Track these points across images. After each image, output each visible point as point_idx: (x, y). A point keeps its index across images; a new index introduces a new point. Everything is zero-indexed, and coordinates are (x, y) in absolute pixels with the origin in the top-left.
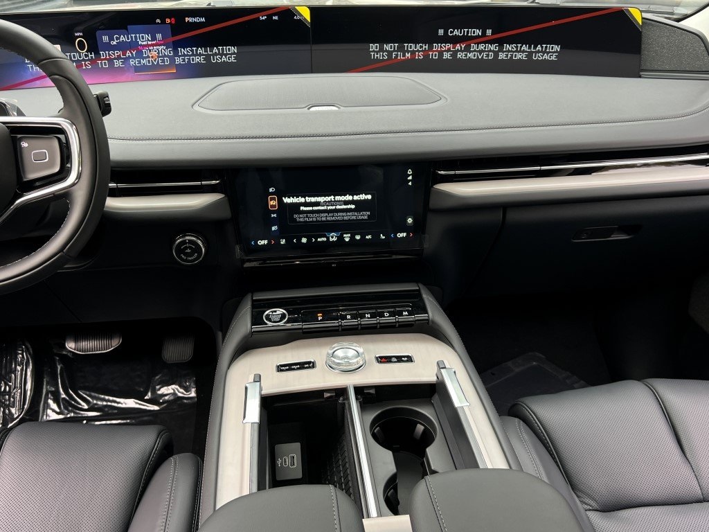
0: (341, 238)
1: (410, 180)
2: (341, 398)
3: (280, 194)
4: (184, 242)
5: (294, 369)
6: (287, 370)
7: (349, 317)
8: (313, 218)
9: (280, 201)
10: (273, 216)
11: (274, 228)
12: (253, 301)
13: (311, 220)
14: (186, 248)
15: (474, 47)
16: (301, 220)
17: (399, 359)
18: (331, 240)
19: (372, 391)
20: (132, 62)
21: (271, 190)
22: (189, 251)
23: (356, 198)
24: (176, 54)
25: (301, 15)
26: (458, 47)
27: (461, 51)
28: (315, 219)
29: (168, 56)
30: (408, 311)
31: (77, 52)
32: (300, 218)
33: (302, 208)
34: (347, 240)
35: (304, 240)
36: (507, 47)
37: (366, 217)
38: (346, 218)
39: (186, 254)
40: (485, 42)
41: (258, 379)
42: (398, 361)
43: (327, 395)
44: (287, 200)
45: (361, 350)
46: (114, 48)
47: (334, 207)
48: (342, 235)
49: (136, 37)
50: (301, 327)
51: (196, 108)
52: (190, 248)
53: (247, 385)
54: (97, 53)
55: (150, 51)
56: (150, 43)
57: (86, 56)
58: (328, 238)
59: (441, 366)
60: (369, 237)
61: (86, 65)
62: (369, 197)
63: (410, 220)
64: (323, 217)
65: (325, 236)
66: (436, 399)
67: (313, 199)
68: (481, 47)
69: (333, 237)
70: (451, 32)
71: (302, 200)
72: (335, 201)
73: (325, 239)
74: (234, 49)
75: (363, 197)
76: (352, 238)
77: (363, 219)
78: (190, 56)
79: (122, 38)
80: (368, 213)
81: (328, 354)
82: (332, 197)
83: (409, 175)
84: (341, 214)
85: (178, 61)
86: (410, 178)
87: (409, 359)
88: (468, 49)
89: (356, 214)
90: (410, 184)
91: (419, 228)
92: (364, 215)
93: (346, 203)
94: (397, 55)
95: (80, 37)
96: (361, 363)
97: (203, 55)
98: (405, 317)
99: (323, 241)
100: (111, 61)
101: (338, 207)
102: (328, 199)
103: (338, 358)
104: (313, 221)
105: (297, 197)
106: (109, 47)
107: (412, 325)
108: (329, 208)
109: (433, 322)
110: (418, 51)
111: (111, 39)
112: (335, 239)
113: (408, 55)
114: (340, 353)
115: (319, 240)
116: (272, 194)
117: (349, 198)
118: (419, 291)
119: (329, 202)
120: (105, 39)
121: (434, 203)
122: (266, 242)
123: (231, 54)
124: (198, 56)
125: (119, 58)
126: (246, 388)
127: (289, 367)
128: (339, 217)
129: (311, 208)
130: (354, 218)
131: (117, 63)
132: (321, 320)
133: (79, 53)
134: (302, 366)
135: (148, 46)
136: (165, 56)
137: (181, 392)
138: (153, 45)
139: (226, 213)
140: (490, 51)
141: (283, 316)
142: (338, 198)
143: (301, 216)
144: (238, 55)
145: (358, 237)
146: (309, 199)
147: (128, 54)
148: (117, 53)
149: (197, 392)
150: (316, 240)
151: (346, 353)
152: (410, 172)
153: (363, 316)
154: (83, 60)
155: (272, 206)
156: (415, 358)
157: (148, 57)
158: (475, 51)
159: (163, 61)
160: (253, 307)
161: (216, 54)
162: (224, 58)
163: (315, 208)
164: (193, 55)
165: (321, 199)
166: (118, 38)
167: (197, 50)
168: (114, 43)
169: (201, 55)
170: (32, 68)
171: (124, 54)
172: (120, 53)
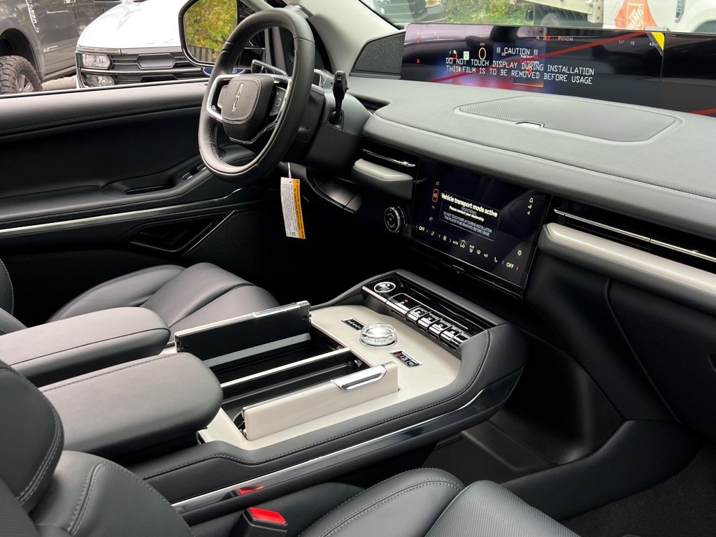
1: (529, 210)
3: (441, 190)
4: (389, 211)
9: (440, 196)
10: (433, 207)
11: (431, 219)
12: (392, 274)
13: (453, 220)
16: (447, 218)
17: (408, 361)
18: (461, 246)
20: (513, 73)
21: (437, 183)
22: (390, 219)
23: (487, 212)
24: (546, 70)
25: (656, 42)
28: (455, 221)
29: (539, 71)
31: (478, 58)
33: (450, 207)
34: (471, 251)
35: (445, 238)
37: (488, 234)
38: (475, 229)
42: (404, 362)
44: (444, 197)
46: (503, 59)
47: (469, 215)
48: (468, 245)
49: (519, 50)
50: (385, 301)
52: (392, 217)
54: (491, 63)
56: (528, 57)
57: (484, 63)
58: (460, 243)
60: (486, 256)
61: (482, 71)
62: (496, 215)
63: (520, 253)
64: (461, 222)
65: (458, 241)
67: (459, 202)
69: (463, 244)
71: (452, 200)
72: (472, 209)
73: (457, 243)
75: (491, 213)
76: (475, 251)
77: (485, 236)
78: (556, 73)
79: (510, 51)
80: (491, 231)
82: (471, 205)
83: (530, 204)
84: (472, 223)
85: (546, 76)
86: (530, 207)
87: (413, 365)
89: (482, 228)
90: (529, 213)
92: (487, 232)
93: (479, 214)
95: (483, 46)
97: (567, 74)
99: (455, 245)
100: (499, 69)
101: (473, 216)
102: (468, 205)
104: (454, 223)
105: (450, 196)
106: (500, 58)
108: (468, 214)
111: (502, 50)
112: (463, 246)
115: (454, 242)
116: (437, 187)
117: (481, 210)
119: (468, 208)
120: (499, 50)
122: (424, 229)
123: (589, 76)
125: (504, 68)
127: (353, 323)
128: (471, 226)
129: (455, 210)
130: (480, 231)
131: (503, 73)
133: (480, 60)
134: (357, 326)
135: (527, 59)
136: (537, 71)
138: (530, 59)
139: (410, 194)
142: (475, 207)
143: (448, 214)
144: (595, 77)
145: (478, 252)
146: (456, 201)
147: (512, 65)
148: (504, 63)
150: (452, 241)
152: (531, 200)
154: (481, 66)
155: (434, 198)
157: (525, 70)
159: (535, 75)
161: (576, 74)
162: (582, 80)
163: (459, 211)
164: (558, 73)
165: (464, 204)
166: (507, 51)
167: (562, 68)
168: (504, 54)
169: (564, 73)
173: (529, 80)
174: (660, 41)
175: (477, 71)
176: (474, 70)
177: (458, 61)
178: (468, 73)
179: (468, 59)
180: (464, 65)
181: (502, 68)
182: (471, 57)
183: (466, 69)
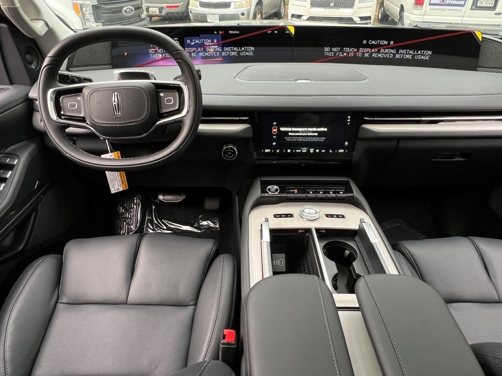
0: (308, 151)
1: (349, 122)
2: (308, 234)
3: (279, 126)
4: (228, 149)
5: (282, 217)
6: (279, 217)
7: (311, 192)
8: (294, 139)
9: (279, 130)
10: (274, 137)
11: (274, 144)
12: (261, 181)
14: (228, 152)
15: (382, 50)
16: (288, 140)
17: (338, 216)
18: (303, 151)
19: (324, 231)
20: (201, 54)
21: (274, 123)
22: (230, 153)
23: (319, 130)
24: (223, 50)
25: (289, 30)
26: (373, 50)
27: (375, 53)
28: (295, 140)
29: (219, 51)
30: (343, 192)
32: (288, 139)
33: (290, 134)
34: (312, 152)
35: (289, 151)
36: (401, 51)
38: (312, 140)
39: (228, 155)
40: (389, 48)
41: (267, 220)
42: (337, 217)
43: (300, 231)
44: (282, 129)
45: (318, 210)
46: (192, 46)
47: (306, 134)
48: (309, 149)
49: (204, 41)
50: (286, 196)
51: (237, 78)
52: (231, 152)
53: (262, 223)
55: (210, 48)
56: (210, 44)
58: (302, 150)
59: (362, 221)
60: (323, 151)
62: (326, 129)
63: (346, 143)
64: (300, 139)
65: (300, 149)
66: (357, 238)
67: (296, 129)
68: (386, 51)
69: (304, 150)
70: (370, 42)
71: (290, 129)
72: (307, 131)
73: (300, 151)
74: (252, 48)
75: (322, 129)
76: (315, 151)
77: (321, 142)
79: (197, 41)
80: (324, 138)
81: (301, 210)
82: (306, 129)
83: (348, 119)
85: (224, 54)
86: (349, 120)
87: (343, 217)
88: (379, 52)
89: (318, 138)
90: (349, 124)
91: (351, 148)
92: (322, 139)
93: (313, 132)
94: (339, 54)
95: (176, 40)
96: (318, 217)
97: (237, 51)
98: (341, 194)
99: (299, 152)
100: (190, 53)
101: (309, 134)
102: (303, 129)
103: (306, 213)
104: (294, 141)
105: (288, 128)
106: (190, 46)
107: (344, 199)
108: (304, 134)
109: (356, 198)
110: (351, 52)
111: (191, 42)
112: (305, 151)
113: (345, 54)
114: (307, 211)
115: (297, 151)
116: (275, 125)
117: (315, 129)
118: (348, 181)
119: (304, 131)
120: (189, 41)
121: (360, 135)
122: (269, 151)
123: (251, 51)
124: (233, 51)
125: (194, 51)
126: (261, 225)
127: (280, 216)
128: (308, 139)
129: (294, 134)
130: (317, 140)
131: (193, 55)
132: (297, 193)
134: (287, 216)
135: (209, 45)
136: (217, 51)
137: (212, 225)
138: (212, 45)
139: (250, 134)
140: (391, 53)
141: (277, 190)
142: (309, 129)
143: (289, 138)
144: (254, 52)
145: (318, 151)
146: (294, 129)
147: (199, 50)
148: (194, 49)
149: (219, 225)
150: (295, 151)
151: (310, 211)
152: (349, 117)
153: (319, 193)
155: (274, 132)
156: (345, 216)
157: (209, 51)
158: (383, 53)
159: (216, 54)
160: (262, 184)
161: (243, 51)
162: (247, 53)
163: (296, 134)
164: (231, 51)
165: (300, 129)
166: (195, 41)
167: (234, 48)
168: (192, 44)
169: (235, 51)
170: (152, 56)
171: (197, 50)
172: (195, 49)
173: (212, 57)
174: (292, 30)
177: (159, 51)
178: (168, 58)
181: (192, 52)
183: (165, 55)
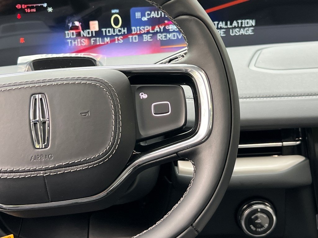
4: (255, 212)
14: (256, 218)
20: (160, 37)
31: (112, 27)
46: (145, 24)
51: (252, 67)
54: (130, 31)
57: (120, 31)
61: (118, 40)
74: (252, 22)
79: (153, 14)
95: (116, 13)
100: (140, 35)
106: (141, 23)
111: (143, 15)
120: (138, 15)
123: (250, 27)
125: (148, 33)
131: (146, 37)
133: (114, 29)
144: (255, 28)
147: (157, 29)
148: (147, 28)
154: (117, 35)
161: (235, 27)
162: (242, 32)
166: (149, 15)
167: (218, 24)
168: (145, 19)
169: (221, 28)
170: (71, 42)
171: (153, 29)
172: (150, 28)
175: (113, 41)
176: (107, 40)
177: (84, 33)
178: (100, 45)
179: (97, 29)
180: (92, 36)
181: (144, 33)
182: (100, 27)
183: (95, 41)
